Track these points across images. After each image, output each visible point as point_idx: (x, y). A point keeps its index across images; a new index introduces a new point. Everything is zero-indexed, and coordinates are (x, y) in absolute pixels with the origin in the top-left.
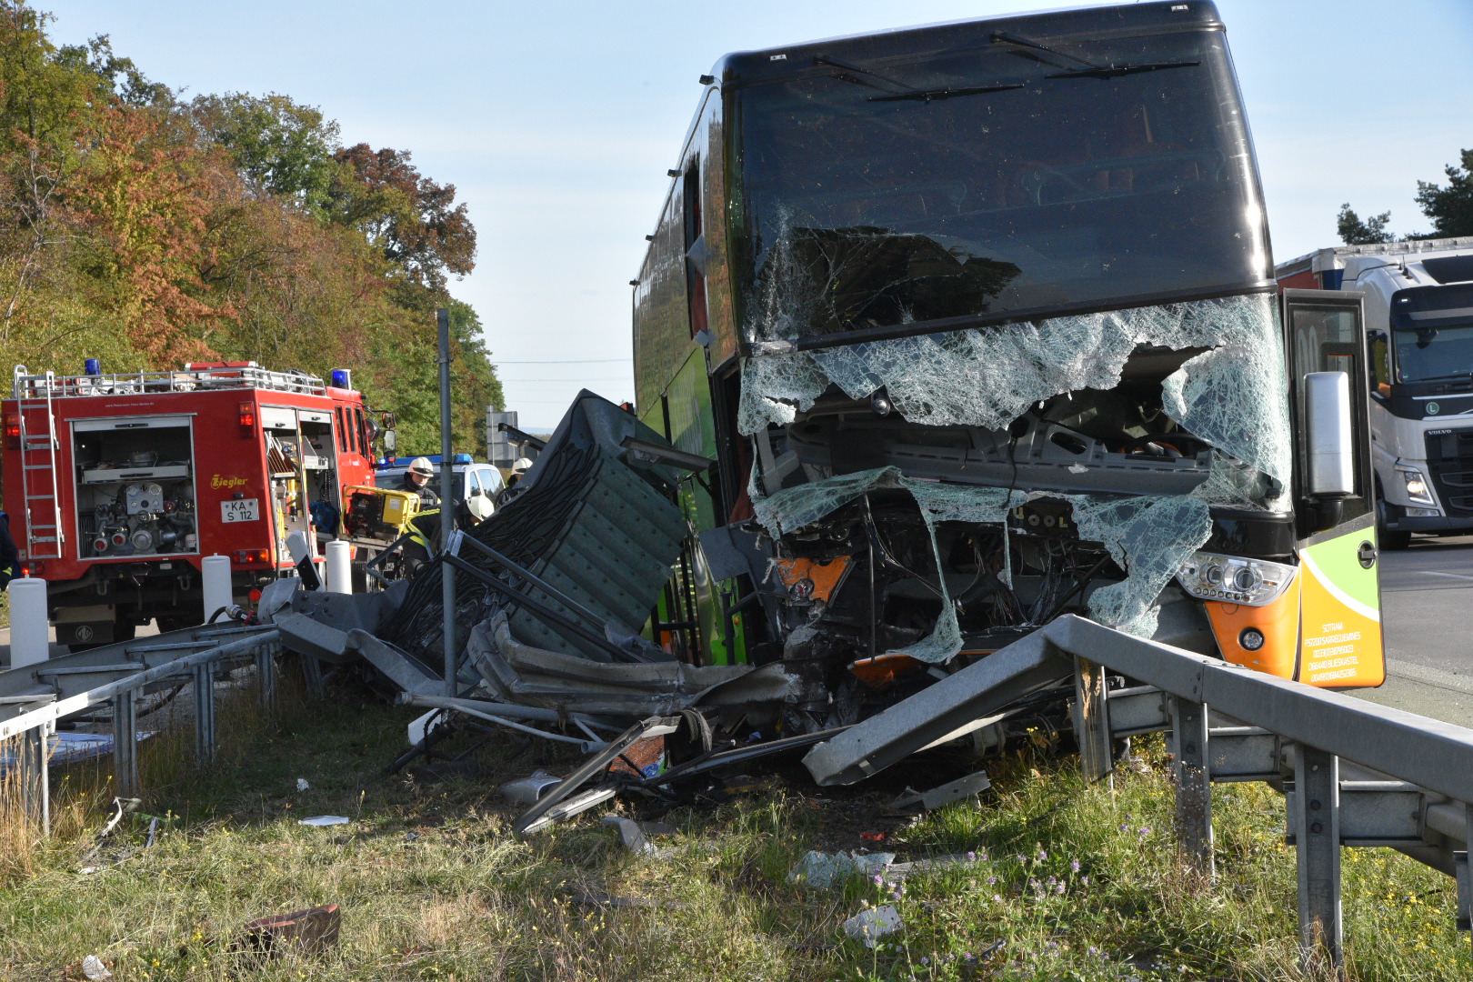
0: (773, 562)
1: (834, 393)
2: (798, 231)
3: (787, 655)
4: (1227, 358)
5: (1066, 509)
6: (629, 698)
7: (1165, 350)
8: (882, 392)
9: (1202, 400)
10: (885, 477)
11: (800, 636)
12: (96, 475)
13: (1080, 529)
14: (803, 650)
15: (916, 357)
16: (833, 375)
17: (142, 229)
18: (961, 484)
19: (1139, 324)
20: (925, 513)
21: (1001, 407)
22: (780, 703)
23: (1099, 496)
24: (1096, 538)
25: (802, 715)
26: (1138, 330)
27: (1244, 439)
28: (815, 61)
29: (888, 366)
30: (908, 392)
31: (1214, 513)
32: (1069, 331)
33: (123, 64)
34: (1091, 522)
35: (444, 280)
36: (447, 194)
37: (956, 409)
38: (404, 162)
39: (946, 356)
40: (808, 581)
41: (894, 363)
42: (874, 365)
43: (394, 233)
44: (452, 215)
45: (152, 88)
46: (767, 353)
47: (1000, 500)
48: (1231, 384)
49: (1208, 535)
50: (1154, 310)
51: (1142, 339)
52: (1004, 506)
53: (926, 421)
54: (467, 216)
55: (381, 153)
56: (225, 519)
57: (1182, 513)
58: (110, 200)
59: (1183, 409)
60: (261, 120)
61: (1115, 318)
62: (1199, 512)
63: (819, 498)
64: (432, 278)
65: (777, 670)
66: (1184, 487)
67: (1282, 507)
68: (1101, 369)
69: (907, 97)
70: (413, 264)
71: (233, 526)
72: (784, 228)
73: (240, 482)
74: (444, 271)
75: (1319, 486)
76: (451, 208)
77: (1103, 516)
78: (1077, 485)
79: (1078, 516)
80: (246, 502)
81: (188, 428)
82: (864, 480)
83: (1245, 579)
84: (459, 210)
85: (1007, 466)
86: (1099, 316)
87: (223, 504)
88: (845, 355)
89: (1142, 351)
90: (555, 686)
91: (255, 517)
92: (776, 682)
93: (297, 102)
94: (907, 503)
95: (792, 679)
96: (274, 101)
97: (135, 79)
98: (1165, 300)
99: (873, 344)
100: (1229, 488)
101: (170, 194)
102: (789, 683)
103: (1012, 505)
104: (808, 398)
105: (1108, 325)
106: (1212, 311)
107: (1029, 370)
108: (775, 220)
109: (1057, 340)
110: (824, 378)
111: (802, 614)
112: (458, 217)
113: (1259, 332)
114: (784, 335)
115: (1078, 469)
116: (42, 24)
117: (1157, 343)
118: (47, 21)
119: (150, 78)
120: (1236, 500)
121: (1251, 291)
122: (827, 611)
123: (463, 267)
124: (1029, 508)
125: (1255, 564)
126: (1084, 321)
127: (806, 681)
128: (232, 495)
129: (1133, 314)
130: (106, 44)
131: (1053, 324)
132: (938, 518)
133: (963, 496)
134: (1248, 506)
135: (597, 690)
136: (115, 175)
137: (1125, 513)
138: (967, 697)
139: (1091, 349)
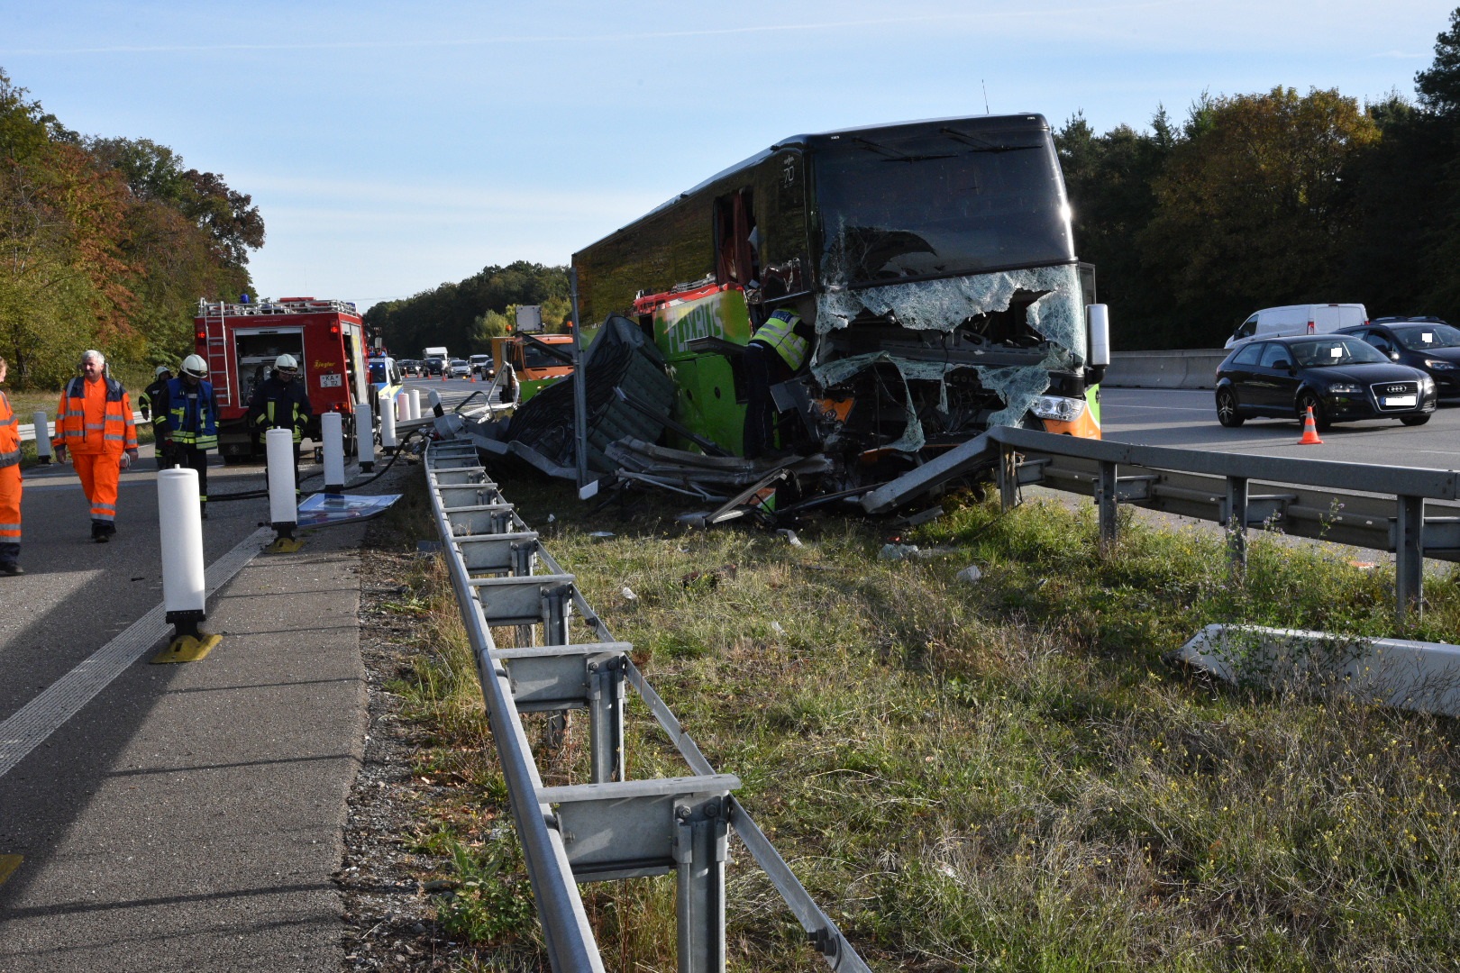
0: (813, 401)
1: (866, 312)
2: (848, 229)
3: (826, 449)
4: (1058, 296)
5: (975, 372)
6: (722, 475)
7: (1029, 291)
8: (892, 312)
9: (1046, 317)
10: (881, 357)
11: (832, 439)
12: (247, 360)
13: (983, 383)
14: (833, 446)
15: (908, 294)
16: (865, 302)
17: (84, 218)
18: (919, 361)
19: (1017, 279)
20: (903, 375)
21: (950, 320)
22: (822, 473)
23: (990, 366)
24: (991, 387)
25: (833, 480)
26: (1017, 282)
27: (1068, 337)
28: (854, 140)
29: (894, 298)
30: (904, 312)
31: (1051, 375)
32: (984, 281)
33: (51, 118)
34: (988, 380)
35: (245, 252)
36: (247, 200)
37: (928, 321)
38: (220, 181)
39: (922, 294)
40: (833, 411)
41: (897, 297)
42: (887, 298)
43: (213, 222)
44: (249, 213)
45: (69, 134)
46: (833, 292)
47: (940, 368)
48: (1061, 310)
49: (1048, 386)
50: (1025, 272)
51: (1018, 286)
52: (942, 372)
53: (913, 327)
54: (258, 214)
55: (205, 175)
56: (323, 385)
57: (1035, 374)
58: (64, 199)
59: (1038, 321)
60: (138, 154)
61: (1006, 275)
62: (1043, 374)
63: (849, 367)
64: (237, 249)
65: (821, 457)
66: (1036, 362)
67: (1080, 372)
68: (999, 301)
69: (901, 160)
70: (225, 242)
71: (327, 389)
72: (842, 226)
73: (330, 365)
74: (245, 246)
75: (1095, 362)
76: (248, 208)
77: (994, 376)
78: (979, 360)
79: (981, 376)
80: (334, 376)
81: (300, 334)
82: (870, 358)
83: (1063, 407)
84: (253, 211)
85: (942, 351)
86: (998, 274)
87: (321, 377)
88: (872, 293)
89: (1019, 292)
90: (676, 467)
91: (339, 384)
92: (820, 463)
93: (156, 144)
94: (892, 370)
95: (828, 461)
96: (141, 142)
97: (58, 127)
98: (1030, 267)
99: (887, 287)
100: (1056, 361)
101: (102, 198)
102: (827, 464)
103: (947, 371)
104: (854, 314)
105: (1003, 278)
106: (1051, 272)
107: (964, 301)
108: (837, 222)
109: (977, 286)
110: (861, 305)
111: (831, 428)
112: (253, 214)
113: (1073, 283)
114: (840, 282)
115: (979, 352)
116: (20, 95)
117: (1026, 289)
118: (24, 93)
119: (68, 127)
120: (1061, 368)
121: (1069, 263)
122: (844, 426)
123: (257, 244)
124: (953, 373)
125: (1068, 400)
126: (991, 276)
127: (835, 462)
128: (327, 372)
129: (1014, 273)
130: (39, 107)
131: (976, 278)
132: (909, 377)
133: (920, 366)
134: (1067, 371)
135: (703, 470)
136: (68, 186)
137: (1006, 375)
138: (948, 468)
139: (994, 291)
